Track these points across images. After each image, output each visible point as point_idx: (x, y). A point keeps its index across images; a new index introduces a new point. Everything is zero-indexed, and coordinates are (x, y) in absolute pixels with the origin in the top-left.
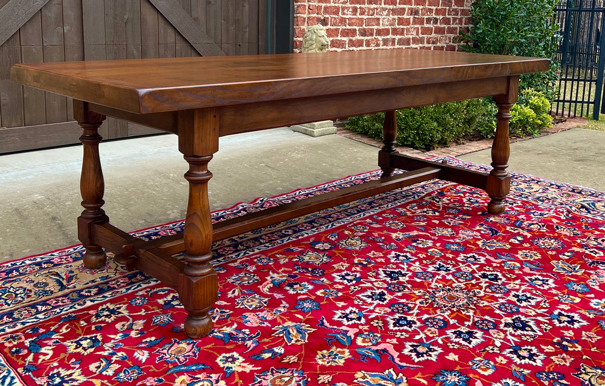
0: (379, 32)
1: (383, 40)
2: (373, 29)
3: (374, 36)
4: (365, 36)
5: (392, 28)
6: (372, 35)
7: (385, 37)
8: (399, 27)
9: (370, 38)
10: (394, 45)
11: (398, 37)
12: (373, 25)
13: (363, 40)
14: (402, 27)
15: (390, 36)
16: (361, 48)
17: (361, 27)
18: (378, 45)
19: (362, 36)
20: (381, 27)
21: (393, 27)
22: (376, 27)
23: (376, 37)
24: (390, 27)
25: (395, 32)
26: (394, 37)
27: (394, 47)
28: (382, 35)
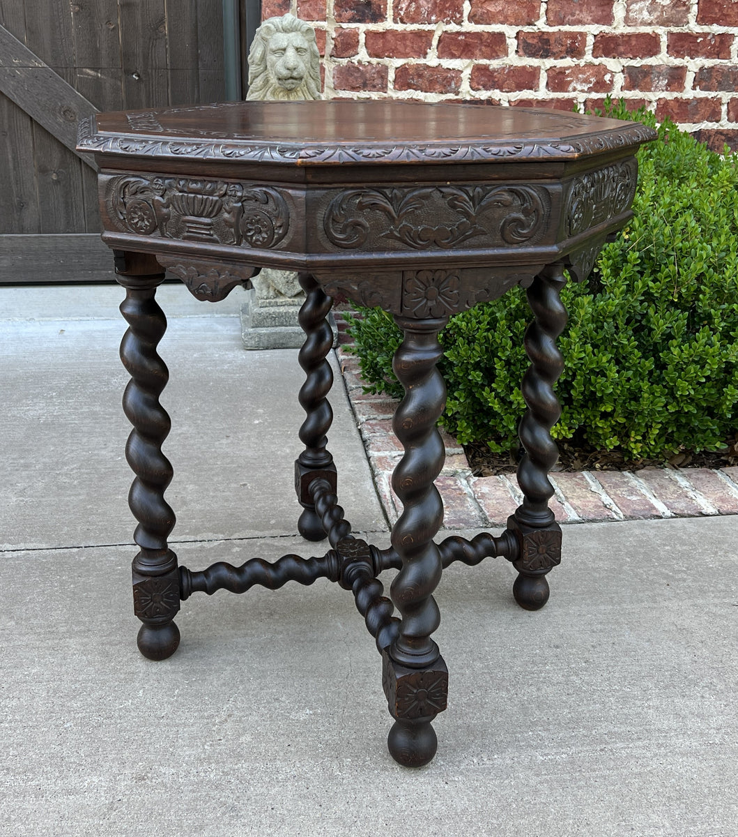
0: (607, 46)
1: (628, 71)
2: (583, 35)
3: (588, 57)
4: (546, 57)
5: (670, 34)
6: (575, 52)
7: (637, 63)
8: (706, 29)
9: (568, 62)
10: (681, 88)
11: (694, 65)
12: (580, 22)
13: (539, 68)
14: (717, 29)
15: (663, 59)
16: (526, 94)
17: (527, 29)
18: (601, 86)
19: (533, 55)
20: (619, 28)
21: (675, 30)
22: (593, 29)
23: (596, 61)
24: (661, 31)
25: (682, 44)
26: (677, 62)
27: (676, 94)
28: (621, 55)
